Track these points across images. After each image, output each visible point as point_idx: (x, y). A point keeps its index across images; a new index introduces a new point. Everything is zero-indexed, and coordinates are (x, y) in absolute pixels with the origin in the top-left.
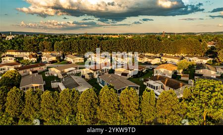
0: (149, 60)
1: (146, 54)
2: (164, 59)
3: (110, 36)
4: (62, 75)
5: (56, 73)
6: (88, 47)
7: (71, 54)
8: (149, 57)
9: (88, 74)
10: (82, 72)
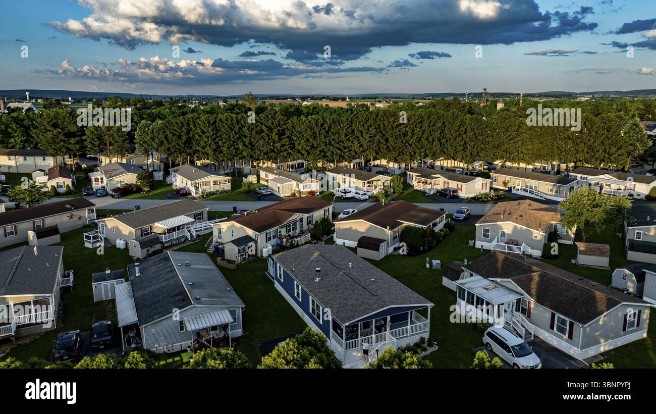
0: (453, 185)
1: (438, 163)
2: (500, 181)
3: (324, 103)
4: (143, 245)
5: (121, 236)
6: (247, 141)
7: (192, 163)
8: (450, 173)
9: (237, 242)
10: (215, 233)
